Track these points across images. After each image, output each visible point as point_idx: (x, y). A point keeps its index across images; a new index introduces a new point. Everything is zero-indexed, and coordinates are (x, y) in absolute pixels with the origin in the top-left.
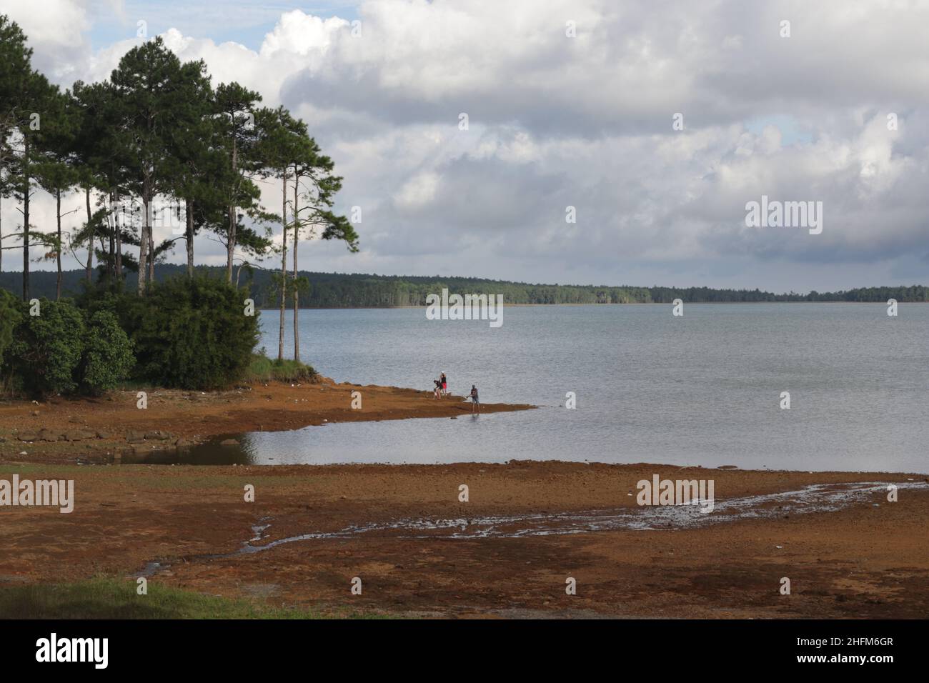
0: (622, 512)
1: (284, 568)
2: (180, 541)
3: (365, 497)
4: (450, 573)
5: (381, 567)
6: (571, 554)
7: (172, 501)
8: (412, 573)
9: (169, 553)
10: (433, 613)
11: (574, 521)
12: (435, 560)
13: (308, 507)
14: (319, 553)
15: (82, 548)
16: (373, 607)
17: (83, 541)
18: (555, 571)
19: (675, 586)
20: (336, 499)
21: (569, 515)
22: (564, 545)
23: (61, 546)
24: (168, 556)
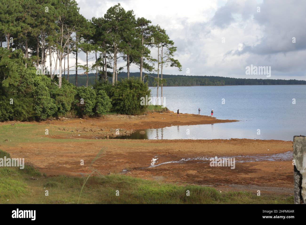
0: (266, 155)
1: (164, 172)
2: (132, 163)
3: (186, 150)
4: (214, 174)
5: (193, 172)
6: (250, 168)
7: (128, 151)
8: (202, 174)
9: (129, 167)
10: (209, 185)
11: (251, 158)
12: (209, 170)
13: (169, 153)
14: (174, 167)
15: (103, 165)
16: (192, 184)
17: (103, 163)
18: (245, 173)
19: (282, 178)
20: (177, 151)
21: (249, 156)
22: (248, 165)
23: (97, 164)
24: (129, 168)
